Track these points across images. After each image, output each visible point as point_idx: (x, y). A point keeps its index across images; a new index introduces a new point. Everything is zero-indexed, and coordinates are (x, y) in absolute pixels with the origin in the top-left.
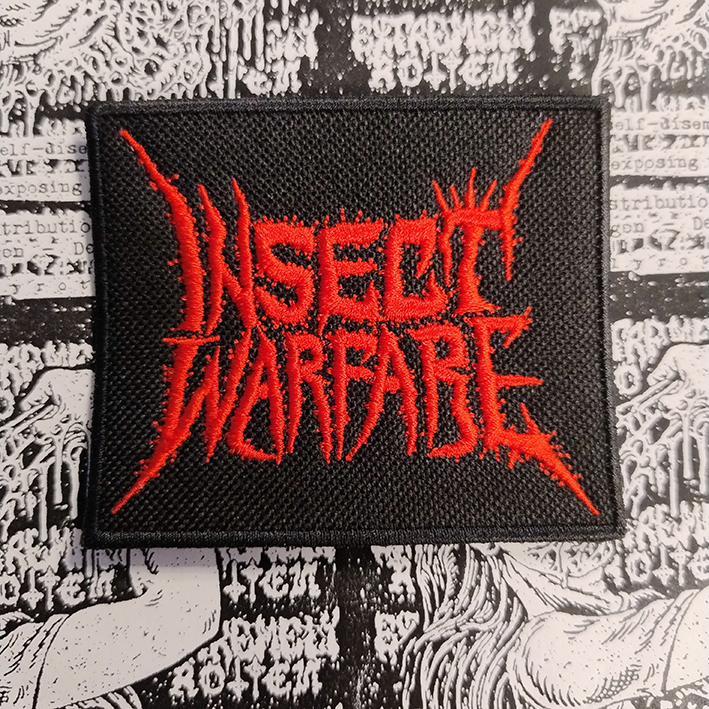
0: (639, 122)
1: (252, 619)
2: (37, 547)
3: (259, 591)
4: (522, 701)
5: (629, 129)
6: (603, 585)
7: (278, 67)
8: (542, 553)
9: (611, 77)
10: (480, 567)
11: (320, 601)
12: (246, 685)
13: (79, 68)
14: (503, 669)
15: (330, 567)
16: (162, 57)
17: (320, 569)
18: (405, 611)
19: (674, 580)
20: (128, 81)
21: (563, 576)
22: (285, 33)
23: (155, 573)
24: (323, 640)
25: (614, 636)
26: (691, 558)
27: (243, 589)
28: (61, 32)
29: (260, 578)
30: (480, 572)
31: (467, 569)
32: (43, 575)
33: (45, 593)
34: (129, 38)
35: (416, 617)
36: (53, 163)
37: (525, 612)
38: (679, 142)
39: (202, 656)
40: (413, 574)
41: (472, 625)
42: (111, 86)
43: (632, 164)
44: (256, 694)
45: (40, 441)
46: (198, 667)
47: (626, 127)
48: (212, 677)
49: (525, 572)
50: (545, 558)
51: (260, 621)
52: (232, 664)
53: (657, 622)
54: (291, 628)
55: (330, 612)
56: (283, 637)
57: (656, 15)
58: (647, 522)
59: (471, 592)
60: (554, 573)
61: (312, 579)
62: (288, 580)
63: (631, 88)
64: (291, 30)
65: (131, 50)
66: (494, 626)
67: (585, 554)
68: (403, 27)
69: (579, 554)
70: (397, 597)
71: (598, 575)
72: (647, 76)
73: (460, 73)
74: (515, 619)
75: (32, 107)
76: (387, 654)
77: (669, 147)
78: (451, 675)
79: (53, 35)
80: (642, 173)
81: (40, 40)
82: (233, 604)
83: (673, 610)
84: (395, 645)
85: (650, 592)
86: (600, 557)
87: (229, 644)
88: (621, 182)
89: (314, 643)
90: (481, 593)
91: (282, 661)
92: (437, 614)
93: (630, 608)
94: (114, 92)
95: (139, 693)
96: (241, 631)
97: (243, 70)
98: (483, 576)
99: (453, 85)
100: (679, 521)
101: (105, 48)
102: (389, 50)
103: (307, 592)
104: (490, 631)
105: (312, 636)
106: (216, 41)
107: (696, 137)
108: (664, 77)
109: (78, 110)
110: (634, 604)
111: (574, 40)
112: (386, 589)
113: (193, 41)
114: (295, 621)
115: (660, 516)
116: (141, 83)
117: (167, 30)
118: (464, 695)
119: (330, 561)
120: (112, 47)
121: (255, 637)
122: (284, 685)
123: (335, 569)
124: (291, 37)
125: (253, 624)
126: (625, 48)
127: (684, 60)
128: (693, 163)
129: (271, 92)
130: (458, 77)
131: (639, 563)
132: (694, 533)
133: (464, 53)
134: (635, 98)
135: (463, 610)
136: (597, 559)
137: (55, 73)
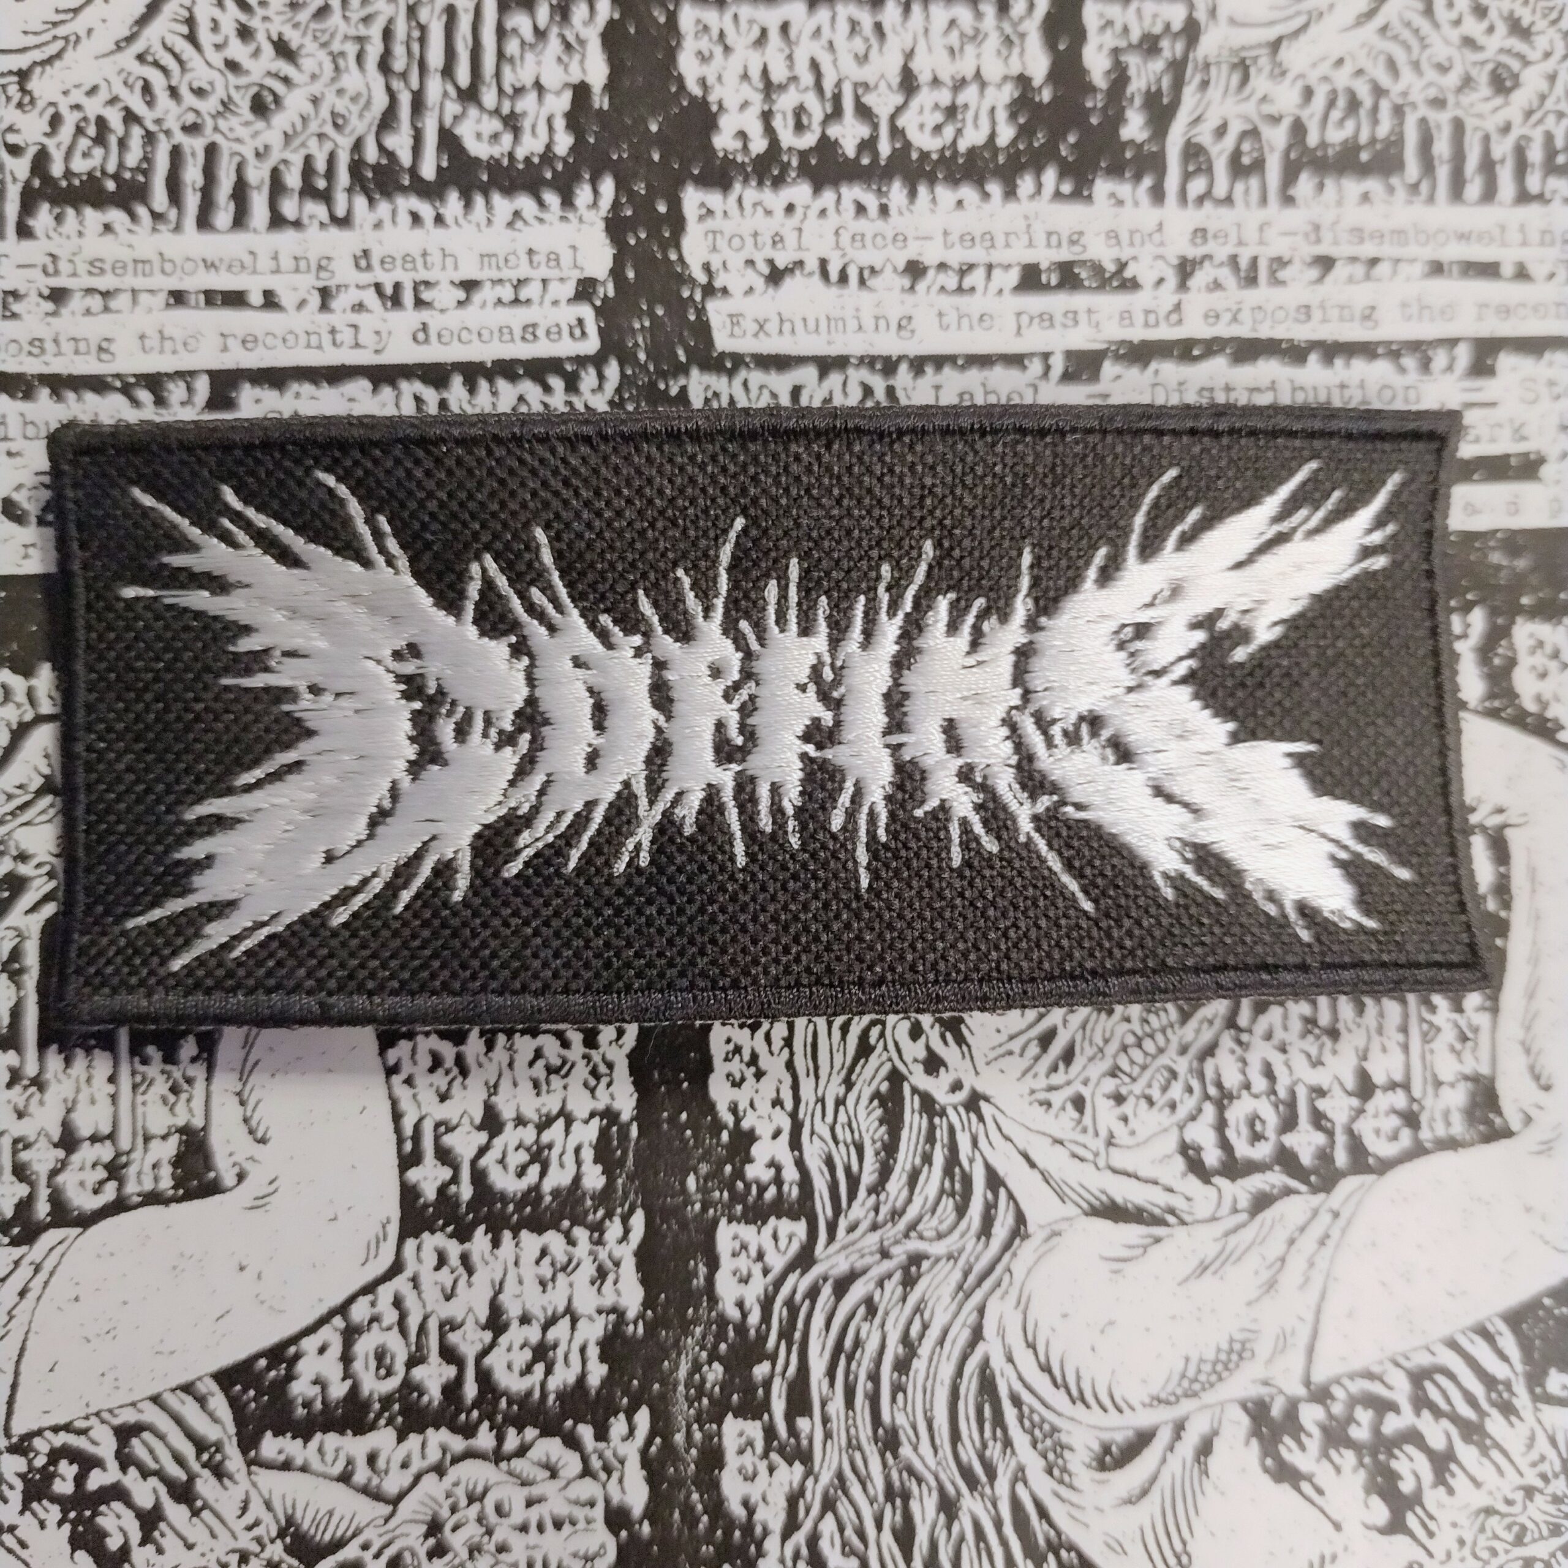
0: (1261, 229)
1: (463, 1235)
2: (18, 1089)
3: (479, 1177)
4: (1016, 1401)
5: (1240, 243)
6: (1180, 1163)
7: (527, 103)
8: (1057, 1098)
9: (1204, 135)
10: (932, 1128)
11: (604, 1198)
12: (451, 1371)
13: (113, 101)
14: (977, 1335)
15: (624, 1129)
16: (286, 80)
17: (604, 1133)
18: (779, 1217)
19: (1325, 1156)
20: (216, 129)
21: (1099, 1144)
22: (540, 34)
23: (262, 1141)
24: (611, 1277)
25: (1203, 1268)
26: (1360, 1111)
27: (446, 1173)
28: (78, 26)
29: (482, 1151)
30: (931, 1139)
31: (905, 1134)
32: (27, 1147)
33: (32, 1184)
34: (219, 39)
35: (800, 1228)
36: (58, 296)
37: (1020, 1219)
38: (1340, 271)
39: (360, 1311)
40: (795, 1143)
41: (914, 1245)
42: (179, 137)
43: (1245, 316)
44: (470, 1390)
45: (24, 870)
46: (351, 1334)
47: (1233, 238)
48: (380, 1355)
49: (1022, 1139)
50: (1063, 1109)
51: (480, 1240)
52: (422, 1329)
53: (1292, 1242)
54: (544, 1252)
55: (625, 1219)
56: (529, 1271)
57: (1298, 13)
58: (1268, 1036)
59: (913, 1178)
60: (1081, 1138)
61: (588, 1154)
62: (539, 1155)
63: (1246, 160)
64: (555, 30)
65: (222, 66)
66: (959, 1245)
67: (1143, 1103)
68: (785, 28)
69: (1131, 1100)
70: (762, 1189)
71: (1171, 1143)
72: (1277, 138)
73: (900, 123)
74: (1001, 1230)
75: (15, 180)
76: (740, 1304)
77: (1321, 279)
78: (872, 1346)
79: (61, 31)
80: (1265, 332)
81: (32, 40)
82: (426, 1206)
83: (1325, 1218)
84: (757, 1287)
85: (1276, 1178)
86: (1173, 1106)
87: (416, 1286)
88: (1221, 350)
89: (593, 1283)
90: (932, 1181)
91: (525, 1320)
92: (843, 1224)
93: (1235, 1211)
94: (187, 150)
95: (225, 1388)
96: (442, 1260)
97: (453, 108)
98: (938, 1146)
99: (885, 148)
100: (1334, 1034)
101: (168, 60)
102: (755, 73)
103: (577, 1179)
104: (950, 1257)
105: (588, 1270)
106: (399, 50)
107: (1374, 262)
108: (1312, 140)
109: (111, 186)
110: (1244, 1202)
111: (1132, 60)
112: (739, 1174)
113: (352, 49)
114: (554, 1240)
115: (1296, 1025)
116: (242, 132)
117: (296, 26)
118: (898, 1388)
119: (625, 1116)
120: (184, 57)
121: (470, 1272)
122: (528, 1370)
123: (634, 1131)
124: (554, 45)
125: (467, 1245)
126: (1236, 78)
127: (1354, 103)
128: (1369, 315)
129: (511, 155)
130: (896, 132)
131: (1253, 1120)
132: (1365, 1058)
133: (908, 83)
134: (1254, 182)
135: (896, 1214)
136: (1167, 1110)
137: (64, 110)
